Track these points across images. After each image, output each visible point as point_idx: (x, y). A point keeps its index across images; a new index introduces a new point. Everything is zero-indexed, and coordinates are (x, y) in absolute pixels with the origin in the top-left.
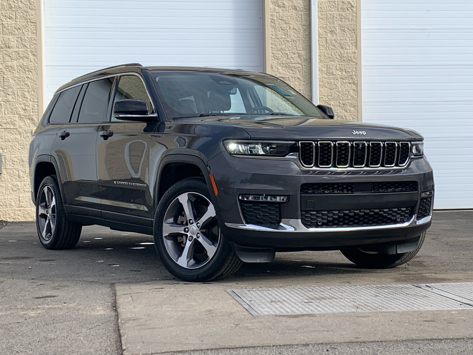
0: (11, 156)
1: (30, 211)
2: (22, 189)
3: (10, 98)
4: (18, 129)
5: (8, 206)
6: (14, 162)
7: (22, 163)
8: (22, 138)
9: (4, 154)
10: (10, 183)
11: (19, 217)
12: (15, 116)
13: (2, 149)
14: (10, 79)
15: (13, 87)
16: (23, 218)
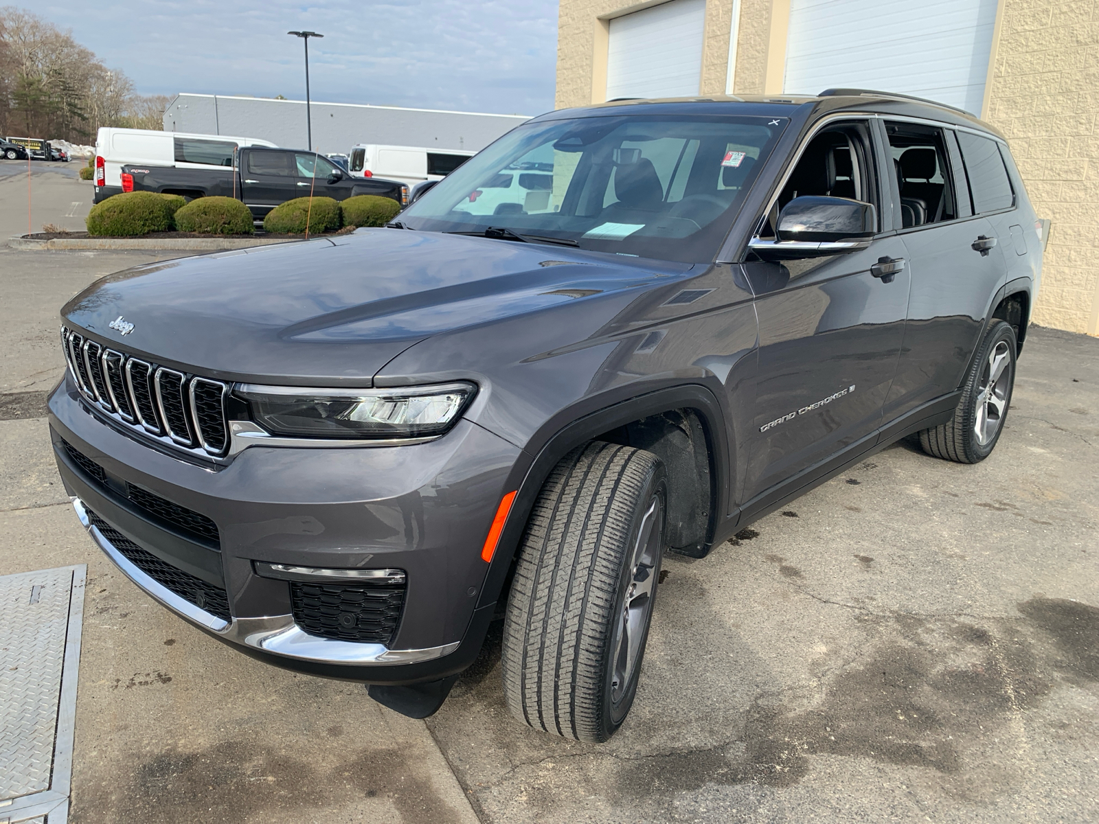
0: (1065, 225)
1: (1074, 316)
2: (1069, 279)
3: (1082, 129)
4: (1085, 182)
5: (1044, 303)
6: (1067, 234)
7: (1078, 238)
8: (1088, 196)
9: (1055, 222)
10: (1054, 268)
11: (1057, 323)
12: (1084, 159)
13: (1054, 214)
14: (1088, 96)
15: (1091, 109)
16: (1062, 324)
